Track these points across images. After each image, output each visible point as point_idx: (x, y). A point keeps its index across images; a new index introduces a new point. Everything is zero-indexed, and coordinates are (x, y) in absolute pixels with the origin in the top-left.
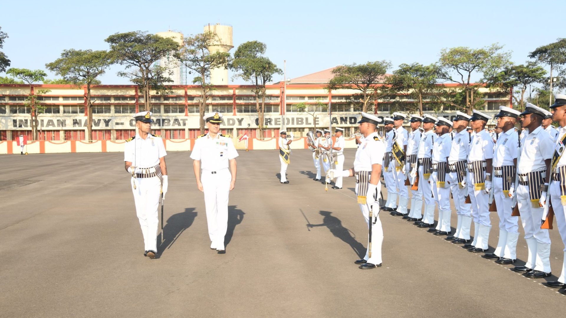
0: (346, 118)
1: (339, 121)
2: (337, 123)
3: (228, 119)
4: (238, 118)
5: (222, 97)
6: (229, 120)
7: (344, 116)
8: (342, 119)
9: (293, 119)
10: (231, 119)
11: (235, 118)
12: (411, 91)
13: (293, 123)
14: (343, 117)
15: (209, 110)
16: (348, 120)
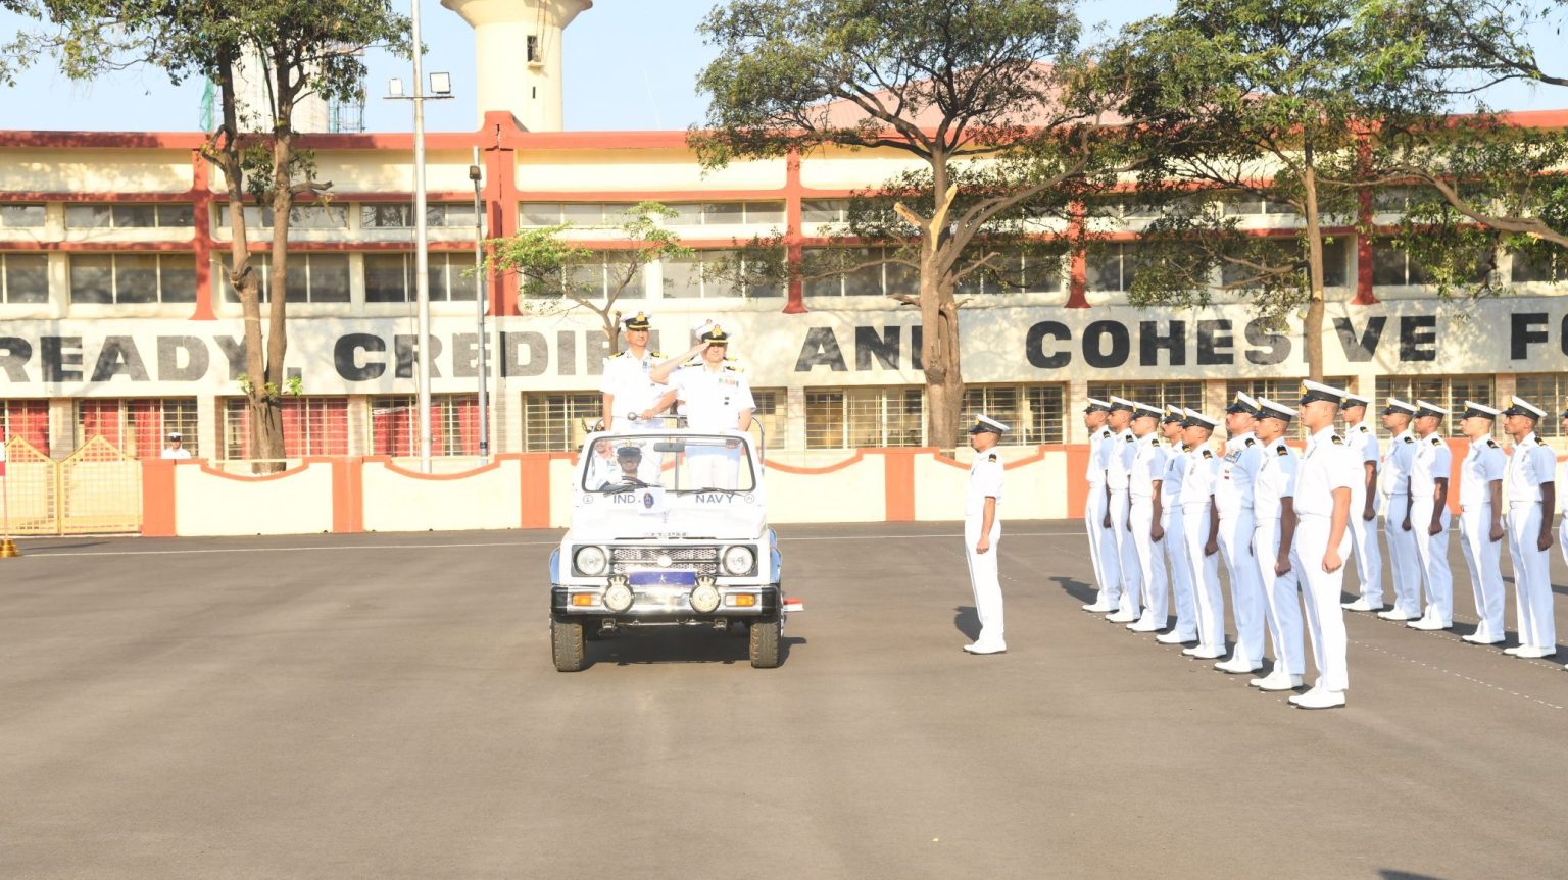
0: (893, 332)
1: (849, 350)
2: (838, 362)
3: (161, 339)
4: (226, 333)
5: (134, 209)
6: (167, 346)
7: (878, 324)
8: (865, 336)
9: (566, 342)
10: (178, 341)
11: (206, 332)
12: (1265, 168)
13: (566, 366)
14: (871, 329)
15: (51, 288)
16: (905, 344)
